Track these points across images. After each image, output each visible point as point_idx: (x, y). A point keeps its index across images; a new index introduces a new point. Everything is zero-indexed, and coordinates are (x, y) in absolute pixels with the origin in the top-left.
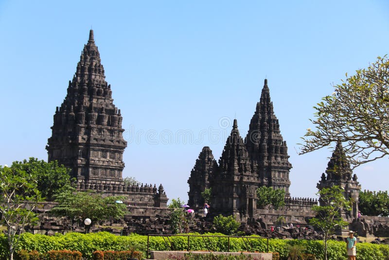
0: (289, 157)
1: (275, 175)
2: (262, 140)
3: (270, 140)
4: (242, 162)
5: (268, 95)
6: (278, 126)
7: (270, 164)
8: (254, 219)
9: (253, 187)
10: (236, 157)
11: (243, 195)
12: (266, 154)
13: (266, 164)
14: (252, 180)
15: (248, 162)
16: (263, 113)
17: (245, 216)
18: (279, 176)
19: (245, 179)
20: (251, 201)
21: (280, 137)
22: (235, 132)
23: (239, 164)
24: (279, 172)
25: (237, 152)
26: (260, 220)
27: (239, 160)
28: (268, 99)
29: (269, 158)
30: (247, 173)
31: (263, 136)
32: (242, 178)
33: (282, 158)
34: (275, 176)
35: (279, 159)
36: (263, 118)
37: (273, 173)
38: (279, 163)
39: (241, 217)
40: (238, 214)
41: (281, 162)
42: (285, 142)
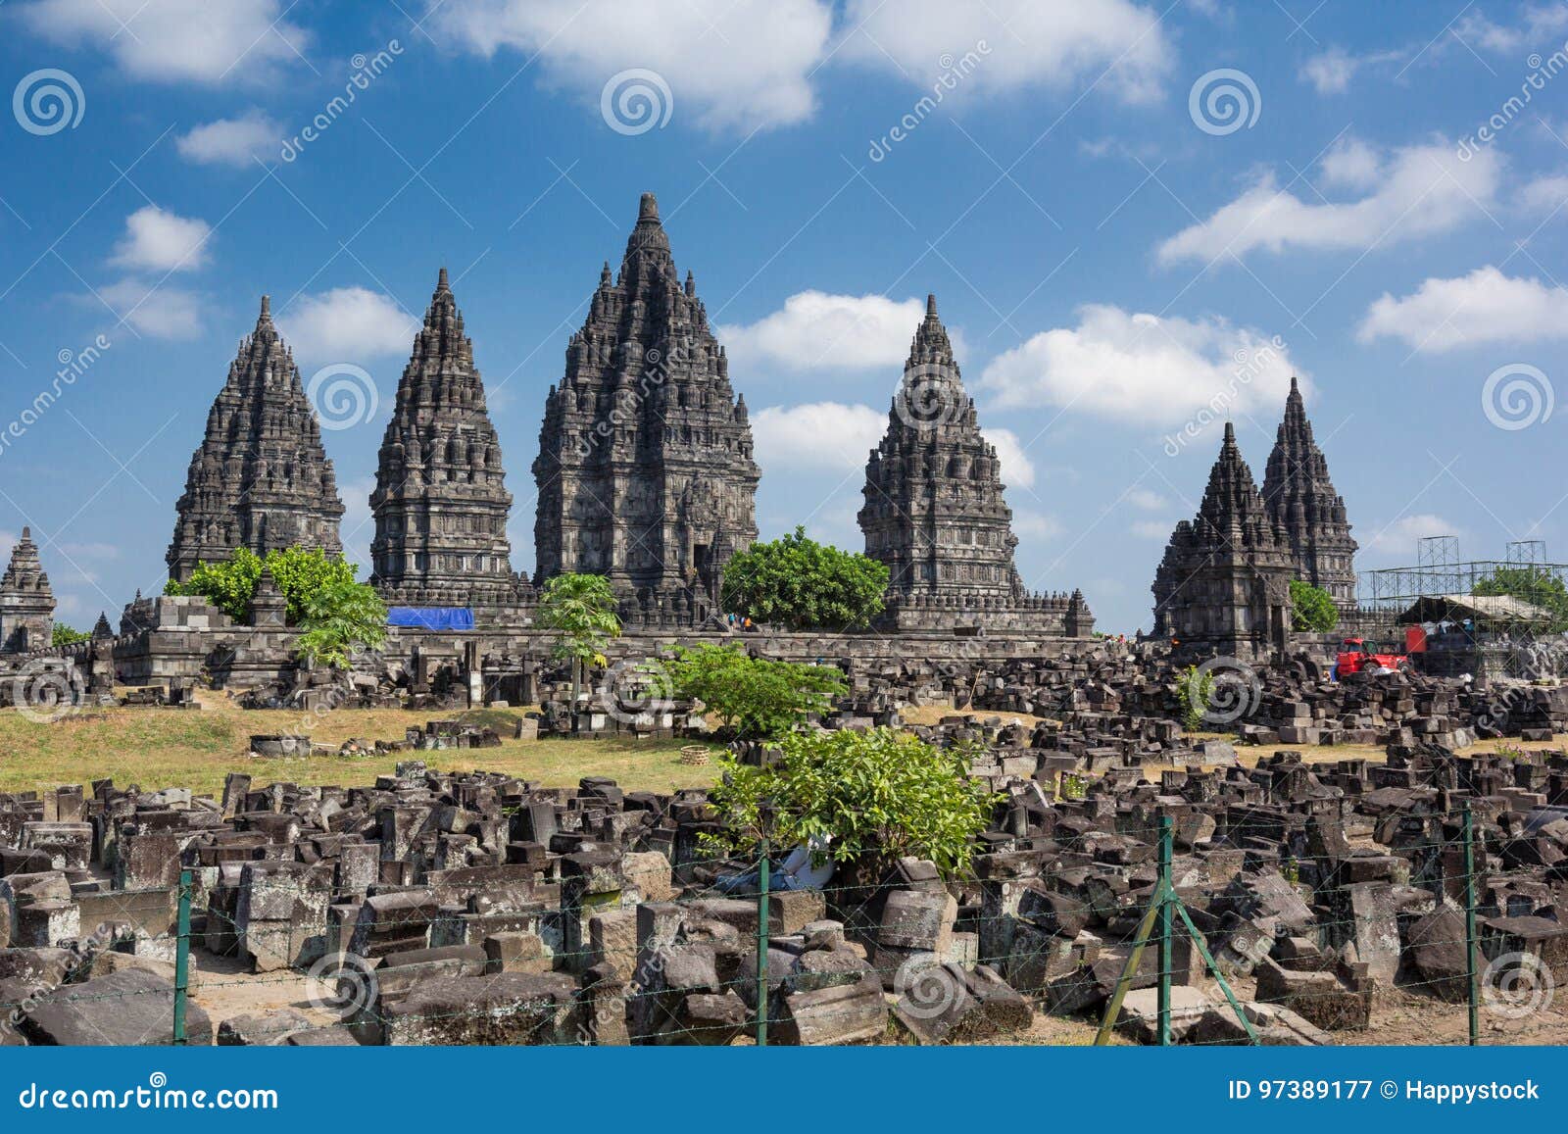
0: (1350, 527)
1: (1324, 563)
2: (1292, 498)
3: (1309, 497)
4: (1250, 520)
5: (1300, 407)
6: (1324, 468)
7: (1312, 542)
8: (1286, 654)
9: (1281, 577)
10: (1235, 510)
11: (1257, 598)
12: (1303, 524)
13: (1303, 543)
14: (1277, 561)
15: (1264, 521)
16: (1292, 443)
17: (1265, 649)
18: (1332, 563)
19: (1261, 561)
20: (1277, 610)
21: (1330, 488)
22: (1229, 453)
23: (1244, 527)
24: (1332, 557)
25: (1238, 498)
26: (1303, 657)
27: (1243, 516)
28: (1301, 417)
29: (1309, 531)
30: (1265, 547)
31: (1295, 488)
32: (1252, 559)
33: (1335, 529)
34: (1323, 567)
35: (1330, 532)
36: (1293, 454)
37: (1319, 561)
38: (1330, 540)
39: (1255, 650)
40: (1248, 644)
41: (1336, 538)
42: (1340, 498)
